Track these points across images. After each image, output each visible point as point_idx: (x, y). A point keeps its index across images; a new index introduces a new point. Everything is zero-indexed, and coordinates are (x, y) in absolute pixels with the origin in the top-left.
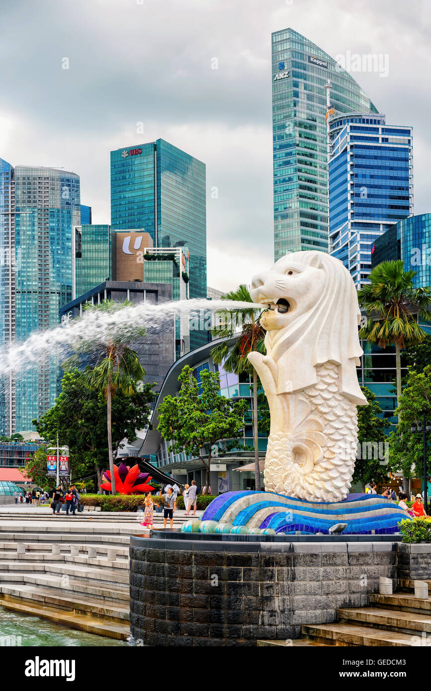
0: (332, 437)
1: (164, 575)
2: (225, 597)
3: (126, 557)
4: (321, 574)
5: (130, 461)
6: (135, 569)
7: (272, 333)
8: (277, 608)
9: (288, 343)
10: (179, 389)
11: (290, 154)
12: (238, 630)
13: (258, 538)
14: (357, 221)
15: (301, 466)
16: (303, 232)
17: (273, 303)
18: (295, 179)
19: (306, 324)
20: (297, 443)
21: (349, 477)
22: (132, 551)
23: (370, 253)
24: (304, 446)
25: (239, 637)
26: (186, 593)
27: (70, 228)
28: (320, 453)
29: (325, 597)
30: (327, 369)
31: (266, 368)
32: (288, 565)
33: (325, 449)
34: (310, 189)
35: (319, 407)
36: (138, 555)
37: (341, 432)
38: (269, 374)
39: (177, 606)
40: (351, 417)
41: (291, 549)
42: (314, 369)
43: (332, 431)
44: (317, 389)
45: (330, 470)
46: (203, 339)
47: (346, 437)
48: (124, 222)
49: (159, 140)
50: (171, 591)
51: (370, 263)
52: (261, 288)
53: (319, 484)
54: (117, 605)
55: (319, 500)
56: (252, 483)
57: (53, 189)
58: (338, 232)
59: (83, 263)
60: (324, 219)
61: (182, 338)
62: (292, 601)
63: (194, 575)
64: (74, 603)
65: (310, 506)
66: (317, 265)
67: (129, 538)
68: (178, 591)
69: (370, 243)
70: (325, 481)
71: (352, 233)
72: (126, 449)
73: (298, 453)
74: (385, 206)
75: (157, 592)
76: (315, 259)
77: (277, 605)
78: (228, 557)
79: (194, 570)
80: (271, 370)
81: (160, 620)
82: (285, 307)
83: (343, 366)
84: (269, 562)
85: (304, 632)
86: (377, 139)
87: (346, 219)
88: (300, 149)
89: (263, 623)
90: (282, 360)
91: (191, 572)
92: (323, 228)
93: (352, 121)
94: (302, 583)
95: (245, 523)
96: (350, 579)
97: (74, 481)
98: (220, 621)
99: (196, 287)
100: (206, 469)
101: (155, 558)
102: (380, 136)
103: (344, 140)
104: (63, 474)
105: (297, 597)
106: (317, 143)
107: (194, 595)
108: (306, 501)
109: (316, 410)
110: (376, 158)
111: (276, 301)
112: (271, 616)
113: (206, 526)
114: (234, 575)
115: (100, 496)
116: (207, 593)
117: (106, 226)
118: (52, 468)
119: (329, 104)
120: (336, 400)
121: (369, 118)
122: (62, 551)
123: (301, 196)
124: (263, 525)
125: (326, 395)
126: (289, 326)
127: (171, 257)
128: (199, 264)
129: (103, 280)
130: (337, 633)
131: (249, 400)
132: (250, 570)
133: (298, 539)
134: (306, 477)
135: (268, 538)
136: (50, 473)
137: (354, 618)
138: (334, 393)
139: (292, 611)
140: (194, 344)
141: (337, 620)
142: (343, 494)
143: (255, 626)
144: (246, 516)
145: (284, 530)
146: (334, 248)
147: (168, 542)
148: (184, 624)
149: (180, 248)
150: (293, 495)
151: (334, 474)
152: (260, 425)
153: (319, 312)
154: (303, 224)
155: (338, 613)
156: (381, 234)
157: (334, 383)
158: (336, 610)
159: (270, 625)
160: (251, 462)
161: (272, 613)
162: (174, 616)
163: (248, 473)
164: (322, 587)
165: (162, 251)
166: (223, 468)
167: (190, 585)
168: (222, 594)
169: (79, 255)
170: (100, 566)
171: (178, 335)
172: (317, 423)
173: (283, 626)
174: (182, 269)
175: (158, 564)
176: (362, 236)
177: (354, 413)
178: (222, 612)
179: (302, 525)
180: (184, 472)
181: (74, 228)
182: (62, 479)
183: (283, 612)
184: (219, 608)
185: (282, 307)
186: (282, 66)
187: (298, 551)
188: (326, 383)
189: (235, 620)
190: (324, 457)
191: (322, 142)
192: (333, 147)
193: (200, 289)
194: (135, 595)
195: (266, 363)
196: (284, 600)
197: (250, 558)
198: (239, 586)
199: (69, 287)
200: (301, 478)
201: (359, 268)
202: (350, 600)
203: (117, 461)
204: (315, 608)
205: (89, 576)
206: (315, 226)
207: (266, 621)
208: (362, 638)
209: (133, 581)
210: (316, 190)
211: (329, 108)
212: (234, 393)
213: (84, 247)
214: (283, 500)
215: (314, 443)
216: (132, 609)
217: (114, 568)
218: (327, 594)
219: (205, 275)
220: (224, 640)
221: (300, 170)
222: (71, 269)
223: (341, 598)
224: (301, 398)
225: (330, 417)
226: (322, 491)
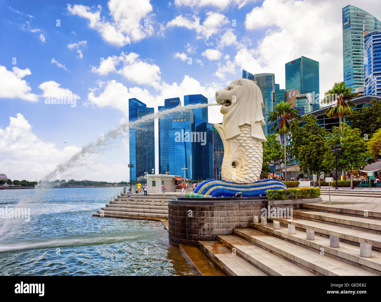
0: (248, 156)
2: (187, 223)
4: (225, 213)
9: (229, 119)
12: (191, 236)
15: (237, 169)
19: (235, 110)
20: (234, 160)
24: (238, 160)
25: (192, 239)
28: (243, 163)
29: (227, 223)
30: (245, 128)
31: (220, 130)
32: (210, 210)
33: (246, 161)
35: (242, 144)
37: (252, 153)
38: (222, 132)
42: (239, 128)
43: (248, 153)
44: (240, 136)
45: (247, 170)
53: (242, 176)
55: (243, 183)
62: (212, 225)
65: (236, 185)
66: (240, 84)
70: (245, 174)
77: (206, 227)
78: (188, 207)
79: (178, 212)
82: (229, 104)
83: (252, 126)
84: (203, 209)
85: (216, 238)
89: (200, 234)
90: (227, 126)
91: (177, 213)
93: (373, 35)
94: (217, 217)
96: (240, 216)
98: (185, 233)
103: (370, 43)
105: (214, 224)
107: (178, 222)
108: (237, 183)
109: (241, 145)
112: (203, 231)
113: (191, 195)
116: (181, 221)
119: (364, 30)
120: (250, 140)
123: (354, 67)
124: (210, 194)
125: (245, 139)
126: (229, 112)
130: (222, 240)
132: (196, 212)
134: (237, 173)
138: (248, 137)
139: (212, 229)
141: (233, 233)
143: (198, 235)
144: (205, 191)
150: (231, 181)
151: (249, 171)
155: (233, 230)
157: (249, 133)
158: (233, 229)
159: (203, 235)
161: (204, 230)
168: (186, 222)
172: (242, 150)
173: (208, 235)
178: (186, 229)
183: (208, 229)
184: (185, 227)
185: (228, 104)
186: (346, 19)
188: (244, 133)
189: (191, 232)
190: (245, 165)
192: (366, 46)
195: (220, 128)
196: (208, 225)
197: (195, 208)
198: (192, 219)
202: (240, 225)
204: (223, 228)
207: (201, 233)
214: (223, 183)
215: (241, 159)
220: (187, 240)
222: (272, 106)
223: (235, 224)
224: (235, 140)
225: (247, 148)
226: (244, 179)
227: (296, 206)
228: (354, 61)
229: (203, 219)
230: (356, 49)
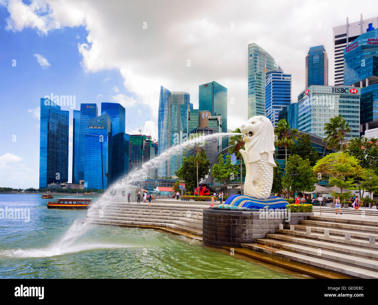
0: (265, 177)
1: (213, 222)
2: (231, 229)
3: (202, 216)
5: (203, 185)
6: (204, 219)
7: (247, 143)
8: (247, 233)
9: (252, 146)
10: (219, 162)
11: (253, 84)
12: (235, 240)
13: (241, 210)
14: (274, 106)
15: (255, 187)
16: (257, 110)
17: (247, 133)
18: (255, 92)
19: (258, 140)
20: (254, 179)
21: (270, 191)
22: (204, 214)
23: (278, 116)
24: (256, 180)
25: (235, 242)
26: (219, 227)
27: (186, 111)
28: (261, 183)
29: (262, 230)
30: (264, 155)
31: (245, 155)
32: (251, 219)
33: (263, 181)
34: (259, 96)
36: (206, 215)
37: (268, 175)
38: (246, 156)
39: (217, 231)
40: (271, 171)
41: (252, 214)
42: (260, 155)
43: (265, 175)
44: (261, 162)
46: (226, 146)
47: (270, 177)
48: (203, 108)
49: (214, 82)
50: (215, 227)
51: (278, 120)
52: (244, 128)
53: (261, 193)
54: (199, 231)
55: (261, 198)
56: (240, 193)
57: (182, 98)
58: (268, 110)
59: (190, 122)
60: (263, 106)
61: (219, 146)
62: (252, 231)
63: (222, 221)
64: (186, 230)
65: (258, 200)
66: (261, 120)
67: (203, 210)
68: (217, 227)
69: (278, 113)
70: (263, 192)
71: (272, 110)
72: (202, 181)
73: (254, 183)
74: (283, 101)
75: (211, 227)
76: (261, 118)
77: (247, 232)
78: (233, 216)
80: (246, 155)
81: (211, 236)
82: (251, 135)
83: (269, 154)
84: (245, 218)
85: (255, 241)
86: (280, 78)
87: (270, 105)
88: (257, 82)
89: (243, 238)
90: (250, 152)
92: (263, 109)
93: (273, 73)
94: (255, 225)
95: (238, 205)
96: (270, 224)
97: (187, 191)
98: (229, 237)
99: (224, 129)
100: (226, 188)
101: (210, 216)
102: (282, 77)
103: (270, 79)
104: (184, 189)
105: (253, 230)
106: (262, 80)
107: (222, 228)
108: (256, 198)
109: (260, 168)
110: (280, 84)
111: (248, 133)
112: (245, 235)
113: (226, 206)
114: (234, 222)
115: (194, 196)
116: (226, 228)
117: (197, 110)
118: (180, 187)
119: (266, 67)
120: (267, 165)
121: (278, 71)
122: (183, 213)
123: (256, 98)
124: (243, 206)
125: (264, 163)
126: (252, 141)
127: (216, 119)
128: (225, 122)
129: (196, 127)
130: (266, 242)
131: (240, 166)
132: (239, 220)
133: (254, 211)
134: (257, 191)
135: (245, 210)
136: (180, 189)
137: (271, 237)
138: (266, 163)
139: (252, 234)
140: (223, 147)
141: (266, 237)
142: (268, 196)
143: (240, 239)
144: (238, 203)
145: (250, 208)
146: (267, 115)
147: (214, 211)
148: (219, 238)
149: (219, 116)
150: (252, 196)
151: (265, 189)
152: (243, 173)
153: (262, 136)
154: (257, 107)
155: (266, 235)
156: (282, 110)
157: (266, 159)
158: (265, 234)
159: (245, 238)
160: (240, 186)
161: (246, 235)
162: (216, 235)
163: (239, 189)
164: (261, 226)
165: (214, 117)
166: (231, 188)
167: (221, 225)
169: (189, 119)
170: (194, 218)
171: (218, 145)
172: (261, 173)
173: (249, 239)
174: (220, 123)
175: (211, 218)
176: (275, 111)
177: (272, 169)
178: (230, 234)
179: (255, 206)
180: (219, 189)
181: (188, 110)
182: (183, 191)
183: (249, 234)
184: (229, 232)
185: (250, 134)
186: (251, 55)
187: (254, 215)
188: (263, 160)
189: (234, 236)
190: (263, 184)
191: (263, 80)
192: (267, 81)
193: (225, 130)
194: (204, 228)
195: (245, 153)
196: (249, 231)
197: (239, 217)
198: (236, 225)
199: (186, 130)
200: (255, 191)
201: (274, 122)
202: (270, 231)
203: (199, 185)
204: (259, 233)
205: (191, 221)
206: (261, 108)
207: (244, 237)
208: (273, 243)
209: (204, 223)
210: (261, 96)
211: (266, 69)
212: (235, 163)
213: (191, 117)
214: (250, 198)
215: (259, 179)
216: (203, 232)
217: (198, 219)
218: (263, 229)
219: (227, 125)
220: (231, 243)
221: (256, 90)
222: (187, 124)
223: (267, 230)
224: (256, 164)
225: (265, 171)
226: (262, 195)
227: (305, 217)
228: (256, 93)
229: (245, 226)
230: (258, 83)
